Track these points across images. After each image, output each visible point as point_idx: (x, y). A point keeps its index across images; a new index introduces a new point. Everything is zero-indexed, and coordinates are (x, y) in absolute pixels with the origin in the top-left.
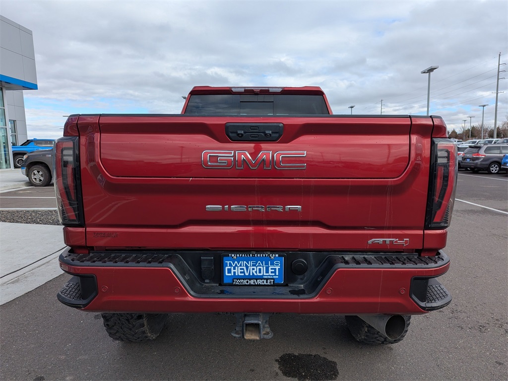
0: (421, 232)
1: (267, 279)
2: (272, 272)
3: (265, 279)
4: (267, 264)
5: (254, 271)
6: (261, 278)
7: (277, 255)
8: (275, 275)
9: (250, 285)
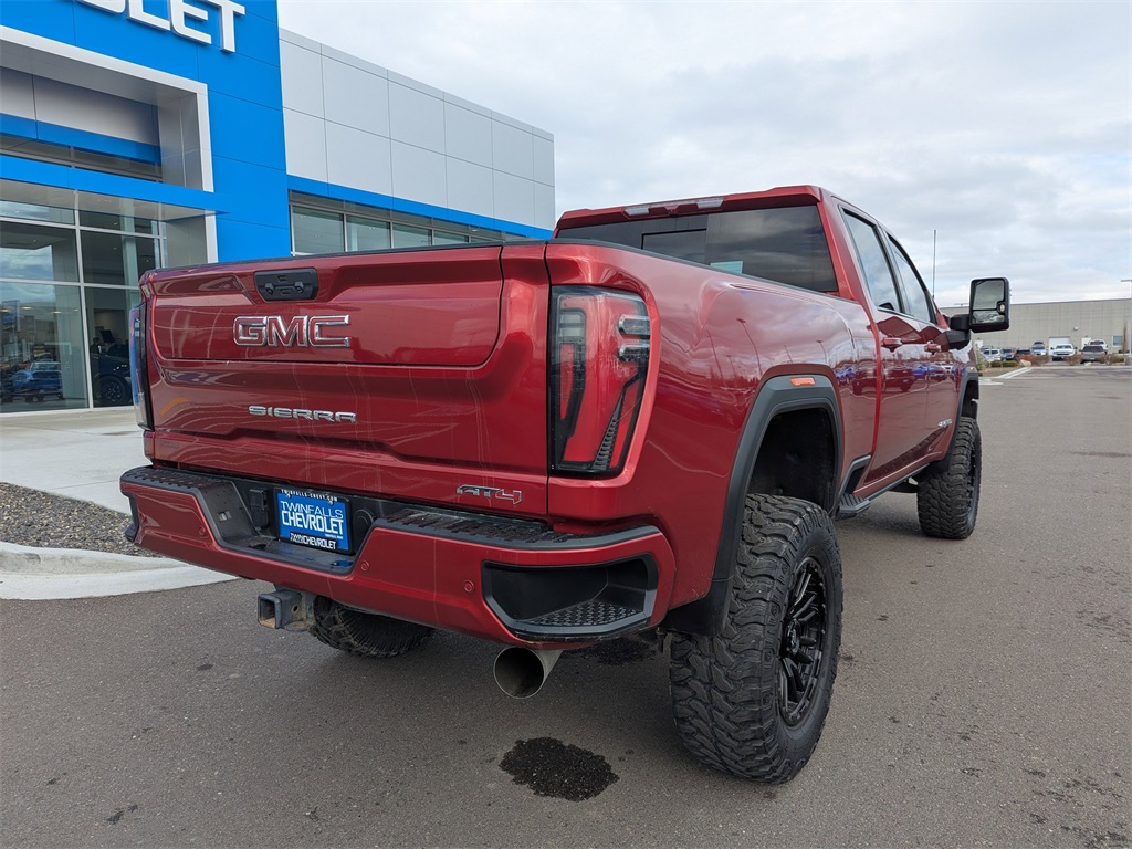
0: (542, 479)
1: (328, 539)
2: (335, 529)
3: (326, 538)
4: (327, 513)
5: (314, 523)
6: (321, 535)
7: (336, 499)
8: (339, 534)
9: (309, 546)
